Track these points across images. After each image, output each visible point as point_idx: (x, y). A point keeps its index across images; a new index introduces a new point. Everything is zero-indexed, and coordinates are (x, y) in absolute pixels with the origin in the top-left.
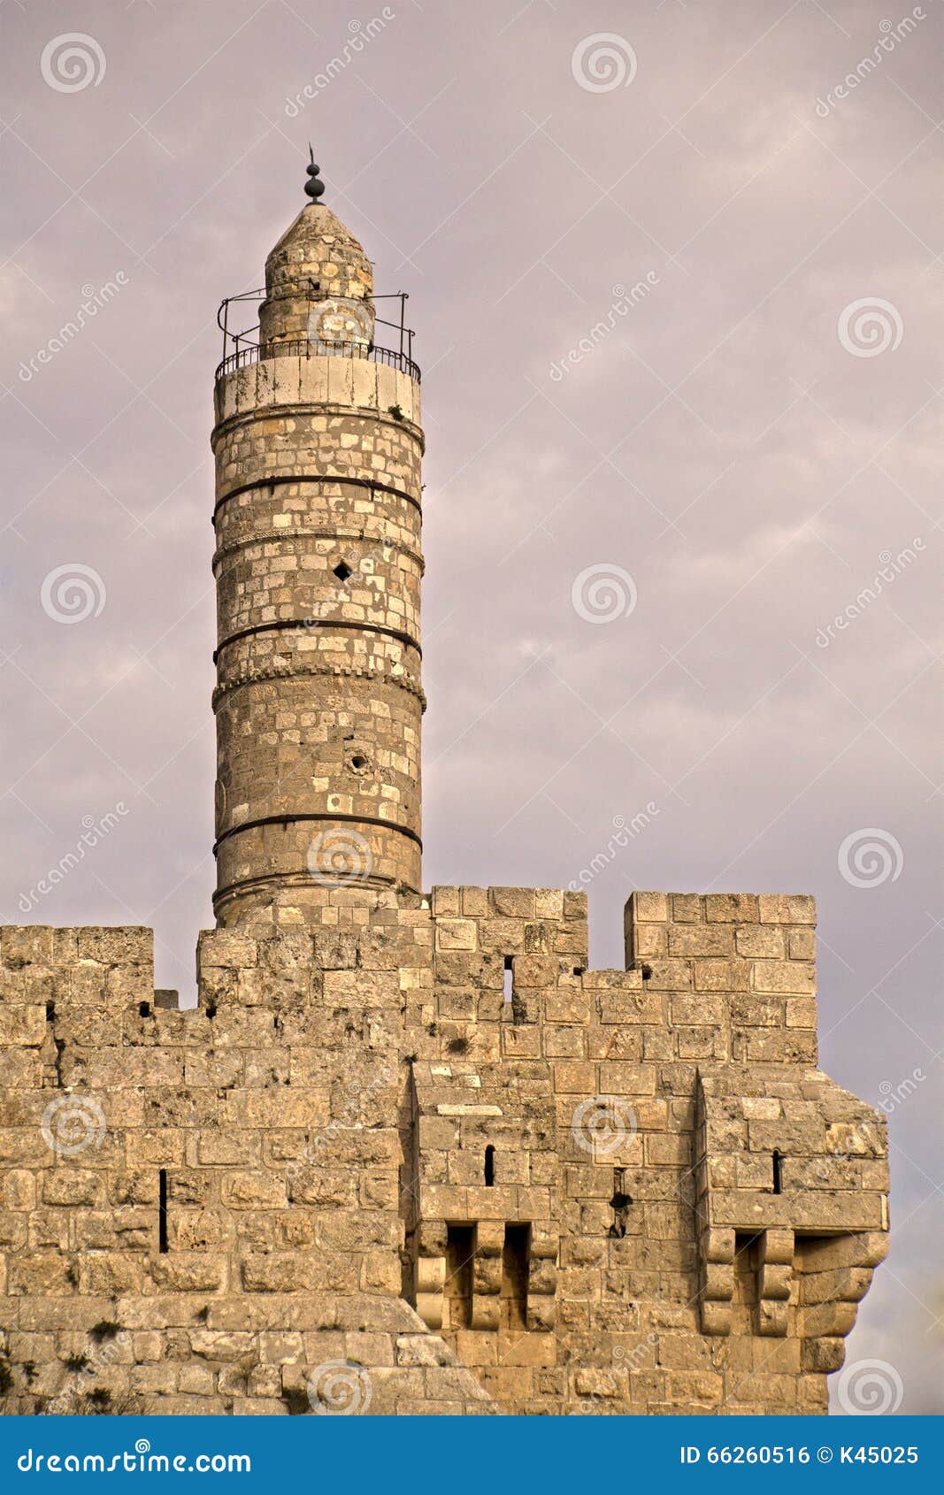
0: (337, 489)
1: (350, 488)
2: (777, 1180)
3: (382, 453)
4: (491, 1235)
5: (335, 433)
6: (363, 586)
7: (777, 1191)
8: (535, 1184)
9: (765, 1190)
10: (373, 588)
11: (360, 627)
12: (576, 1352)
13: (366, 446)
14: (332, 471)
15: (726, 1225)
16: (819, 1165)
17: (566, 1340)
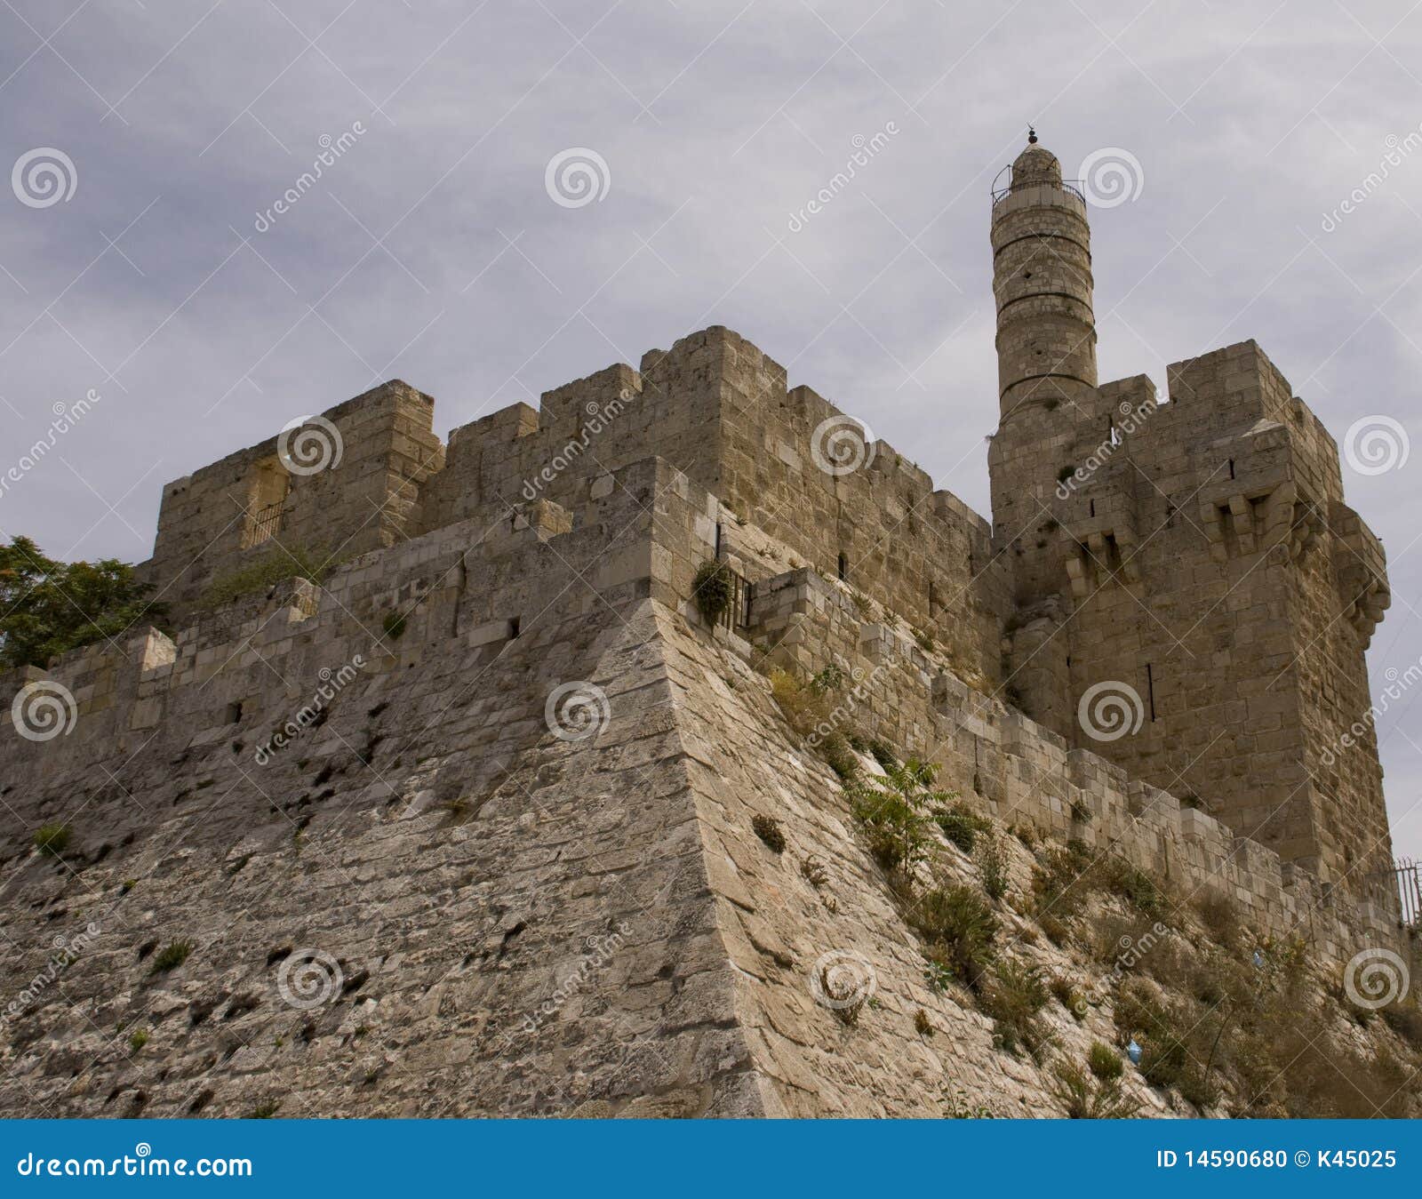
0: (1023, 242)
1: (1028, 240)
2: (1232, 473)
3: (1045, 222)
4: (1096, 541)
5: (1021, 221)
6: (1037, 278)
7: (1233, 478)
8: (1113, 511)
9: (1227, 480)
10: (1043, 277)
11: (1037, 295)
12: (1154, 588)
13: (1035, 221)
14: (1021, 236)
15: (1208, 502)
16: (1252, 460)
17: (1149, 583)
